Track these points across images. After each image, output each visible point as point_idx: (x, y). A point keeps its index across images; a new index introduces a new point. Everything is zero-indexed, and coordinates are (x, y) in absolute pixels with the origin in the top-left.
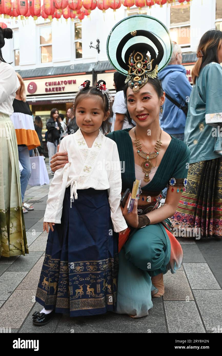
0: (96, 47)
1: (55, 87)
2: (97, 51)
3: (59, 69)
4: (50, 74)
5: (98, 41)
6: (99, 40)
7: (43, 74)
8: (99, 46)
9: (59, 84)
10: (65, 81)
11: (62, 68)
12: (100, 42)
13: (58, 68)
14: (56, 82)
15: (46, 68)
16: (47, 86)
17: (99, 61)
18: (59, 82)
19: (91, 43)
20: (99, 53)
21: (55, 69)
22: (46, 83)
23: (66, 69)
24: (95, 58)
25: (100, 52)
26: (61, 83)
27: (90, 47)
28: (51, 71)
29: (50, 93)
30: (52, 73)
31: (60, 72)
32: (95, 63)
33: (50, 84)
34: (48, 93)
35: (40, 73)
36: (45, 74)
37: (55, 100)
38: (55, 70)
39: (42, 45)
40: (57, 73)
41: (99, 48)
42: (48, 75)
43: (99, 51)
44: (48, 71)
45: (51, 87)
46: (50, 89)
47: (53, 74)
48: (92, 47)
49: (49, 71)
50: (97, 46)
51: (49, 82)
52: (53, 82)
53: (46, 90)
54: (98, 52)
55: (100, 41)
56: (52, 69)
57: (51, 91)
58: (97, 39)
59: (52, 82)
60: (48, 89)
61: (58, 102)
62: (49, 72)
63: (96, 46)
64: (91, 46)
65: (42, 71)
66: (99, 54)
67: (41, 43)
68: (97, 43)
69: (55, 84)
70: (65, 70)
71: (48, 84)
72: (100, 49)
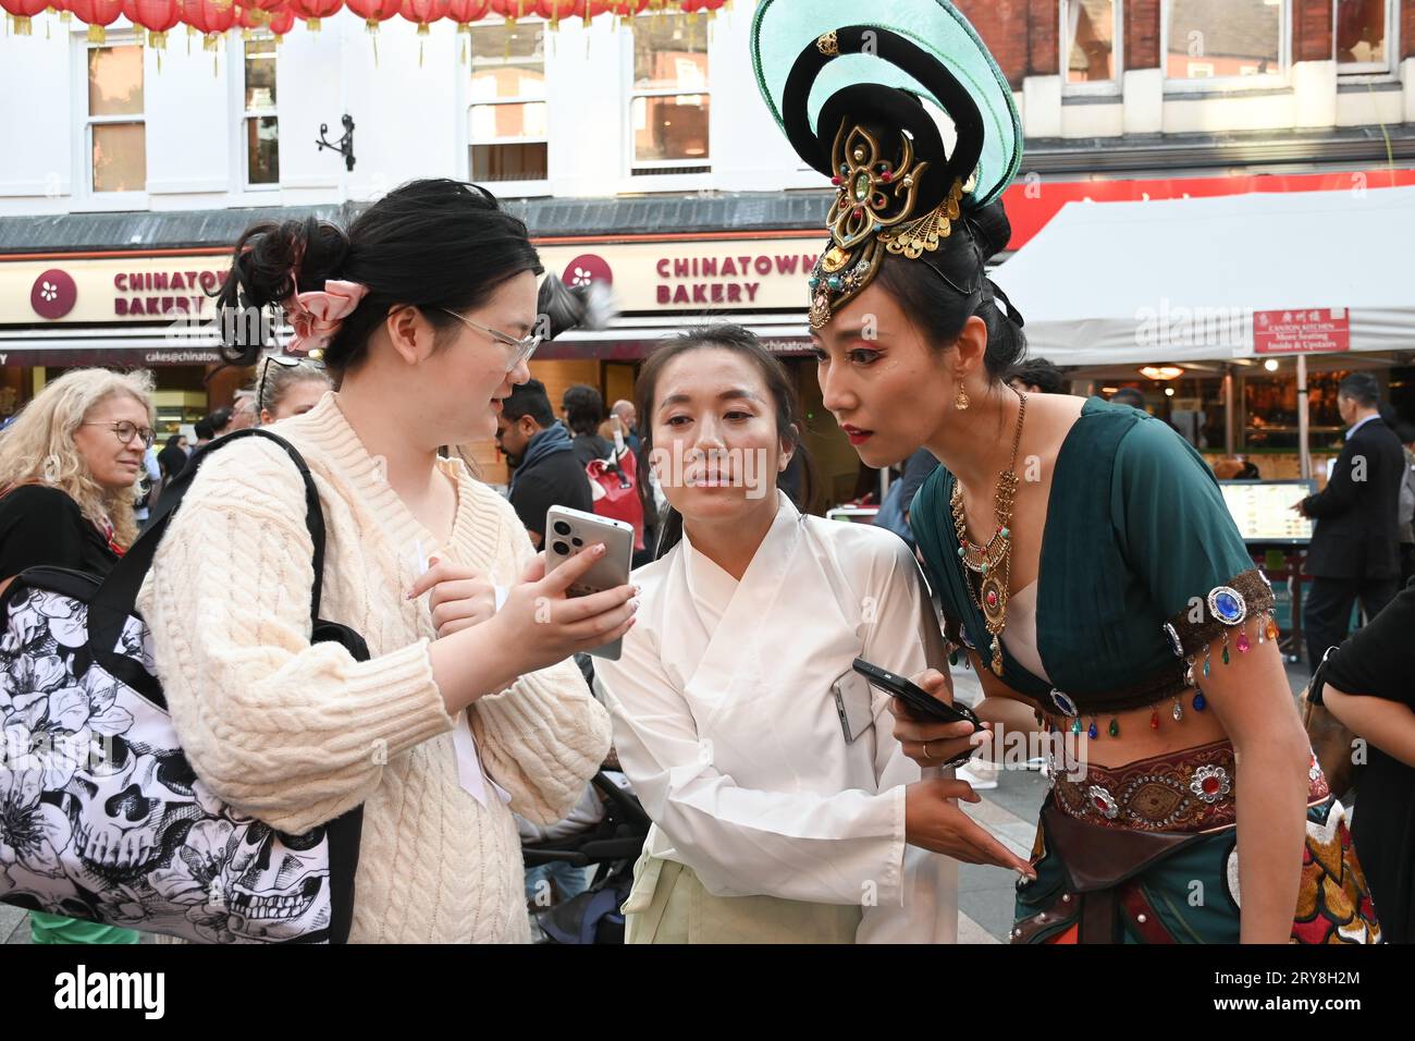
0: (339, 146)
1: (161, 294)
2: (343, 160)
3: (177, 223)
4: (136, 239)
5: (348, 123)
6: (350, 118)
7: (102, 240)
8: (350, 140)
9: (177, 282)
10: (205, 275)
11: (193, 220)
12: (356, 126)
13: (171, 218)
14: (165, 275)
15: (116, 215)
16: (124, 289)
17: (349, 201)
18: (177, 276)
19: (323, 131)
20: (350, 168)
21: (157, 221)
22: (119, 278)
23: (208, 225)
24: (335, 187)
25: (355, 167)
26: (186, 280)
27: (318, 146)
28: (142, 227)
29: (138, 317)
30: (144, 237)
31: (182, 235)
32: (335, 207)
33: (137, 282)
34: (129, 318)
35: (91, 233)
36: (116, 241)
37: (162, 351)
38: (161, 224)
39: (98, 119)
40: (168, 239)
41: (351, 150)
42: (126, 243)
43: (350, 162)
44: (126, 225)
45: (144, 296)
46: (136, 302)
47: (149, 240)
48: (326, 144)
49: (130, 226)
50: (345, 142)
51: (132, 276)
52: (153, 275)
53: (120, 306)
54: (345, 167)
55: (354, 121)
56: (146, 221)
57: (142, 312)
58: (344, 113)
59: (148, 275)
60: (130, 302)
61: (174, 358)
62: (133, 234)
63: (342, 140)
64: (321, 140)
65: (96, 225)
66: (350, 174)
67: (91, 113)
68: (343, 131)
69: (160, 282)
70: (203, 228)
71: (126, 283)
72: (355, 154)
